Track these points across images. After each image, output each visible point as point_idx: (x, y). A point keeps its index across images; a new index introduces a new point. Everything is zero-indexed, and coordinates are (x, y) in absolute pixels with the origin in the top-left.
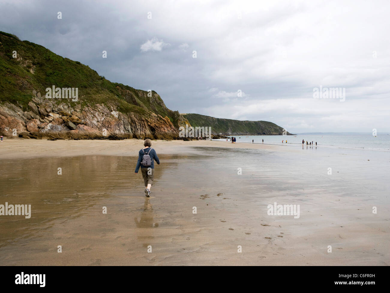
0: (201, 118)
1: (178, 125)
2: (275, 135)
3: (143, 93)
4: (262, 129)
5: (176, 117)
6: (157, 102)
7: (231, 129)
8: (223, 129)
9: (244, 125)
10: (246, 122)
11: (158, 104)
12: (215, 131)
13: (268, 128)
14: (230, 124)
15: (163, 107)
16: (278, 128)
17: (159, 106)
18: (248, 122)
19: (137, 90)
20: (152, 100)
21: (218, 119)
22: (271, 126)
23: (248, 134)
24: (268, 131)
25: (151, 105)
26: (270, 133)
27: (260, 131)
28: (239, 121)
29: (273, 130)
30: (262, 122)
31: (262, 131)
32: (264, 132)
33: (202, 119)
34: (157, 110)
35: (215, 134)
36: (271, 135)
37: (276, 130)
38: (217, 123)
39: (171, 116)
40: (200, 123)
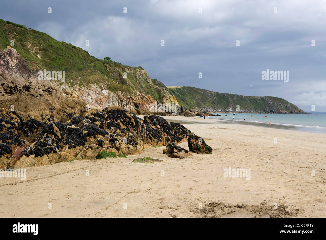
0: (197, 92)
1: (163, 101)
2: (285, 113)
3: (130, 69)
4: (269, 106)
5: (161, 93)
6: (143, 78)
7: (232, 105)
8: (223, 105)
9: (249, 101)
10: (250, 97)
11: (145, 80)
12: (213, 107)
13: (277, 105)
14: (231, 100)
15: (150, 83)
16: (289, 105)
17: (146, 82)
18: (253, 98)
19: (124, 66)
20: (138, 76)
21: (218, 94)
22: (280, 102)
23: (252, 111)
24: (276, 108)
25: (137, 81)
26: (279, 110)
27: (267, 109)
28: (242, 96)
29: (283, 107)
30: (270, 97)
31: (270, 109)
32: (272, 109)
33: (199, 93)
34: (143, 86)
35: (213, 110)
36: (280, 113)
37: (287, 107)
38: (216, 98)
39: (157, 92)
40: (195, 98)
